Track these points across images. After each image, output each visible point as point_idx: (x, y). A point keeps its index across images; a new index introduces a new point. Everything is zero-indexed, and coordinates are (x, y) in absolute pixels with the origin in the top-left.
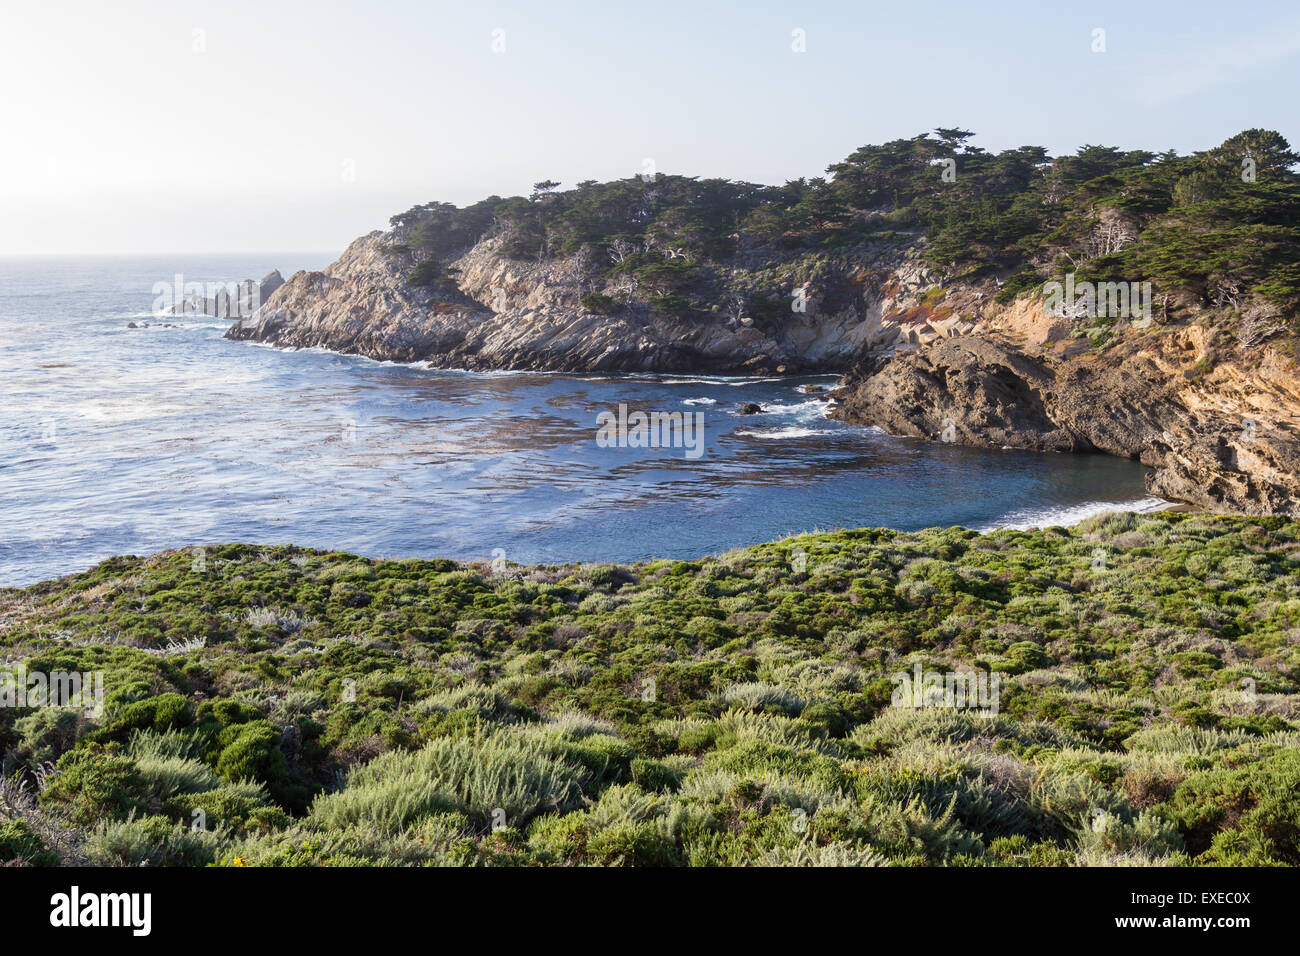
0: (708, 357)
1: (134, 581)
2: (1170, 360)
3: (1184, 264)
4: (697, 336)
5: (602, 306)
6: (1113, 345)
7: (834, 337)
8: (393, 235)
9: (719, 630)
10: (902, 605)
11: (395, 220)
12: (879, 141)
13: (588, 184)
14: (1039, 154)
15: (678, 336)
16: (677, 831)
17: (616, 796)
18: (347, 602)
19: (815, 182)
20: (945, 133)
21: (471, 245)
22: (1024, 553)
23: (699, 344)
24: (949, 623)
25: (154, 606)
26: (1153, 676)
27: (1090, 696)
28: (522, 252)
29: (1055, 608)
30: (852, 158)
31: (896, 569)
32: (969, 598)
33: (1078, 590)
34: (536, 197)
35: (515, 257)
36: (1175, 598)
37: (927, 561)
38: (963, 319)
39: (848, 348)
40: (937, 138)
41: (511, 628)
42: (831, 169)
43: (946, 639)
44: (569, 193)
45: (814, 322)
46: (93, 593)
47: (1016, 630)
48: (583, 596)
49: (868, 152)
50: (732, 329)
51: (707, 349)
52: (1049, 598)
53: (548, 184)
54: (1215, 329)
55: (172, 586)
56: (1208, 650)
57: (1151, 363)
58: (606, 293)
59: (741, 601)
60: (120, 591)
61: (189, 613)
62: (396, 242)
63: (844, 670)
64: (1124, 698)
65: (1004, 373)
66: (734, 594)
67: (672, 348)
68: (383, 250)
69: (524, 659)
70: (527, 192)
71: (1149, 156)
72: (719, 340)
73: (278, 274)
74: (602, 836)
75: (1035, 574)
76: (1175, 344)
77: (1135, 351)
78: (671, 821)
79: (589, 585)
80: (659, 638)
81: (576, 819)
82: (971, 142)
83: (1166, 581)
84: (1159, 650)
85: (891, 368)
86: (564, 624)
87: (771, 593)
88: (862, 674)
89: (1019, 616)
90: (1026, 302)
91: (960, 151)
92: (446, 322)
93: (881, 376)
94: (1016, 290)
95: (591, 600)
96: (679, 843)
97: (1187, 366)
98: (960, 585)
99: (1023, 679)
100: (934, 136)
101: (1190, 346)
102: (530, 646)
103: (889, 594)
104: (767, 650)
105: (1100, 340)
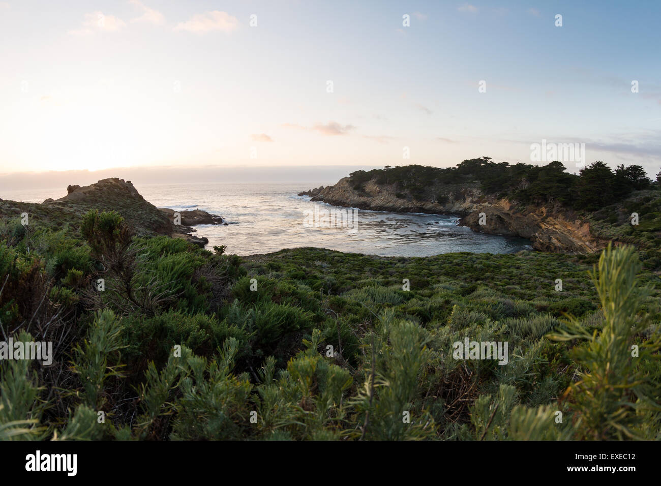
0: (426, 210)
1: (288, 253)
2: (538, 216)
3: (541, 192)
4: (424, 205)
5: (399, 196)
6: (524, 211)
7: (457, 206)
8: (350, 178)
9: (430, 274)
10: (476, 269)
11: (350, 174)
12: (469, 159)
13: (398, 166)
14: (507, 164)
15: (418, 204)
16: (430, 309)
17: (414, 300)
18: (338, 261)
19: (453, 168)
20: (485, 158)
21: (369, 180)
22: (504, 260)
23: (424, 207)
24: (488, 274)
25: (293, 259)
26: (536, 288)
27: (521, 291)
28: (381, 183)
29: (513, 271)
30: (463, 163)
31: (474, 262)
32: (492, 269)
33: (518, 268)
34: (385, 169)
35: (379, 184)
36: (540, 271)
37: (481, 260)
38: (489, 203)
39: (461, 209)
40: (483, 159)
41: (379, 270)
42: (457, 165)
43: (486, 278)
44: (393, 169)
45: (453, 202)
46: (280, 256)
47: (503, 277)
48: (395, 264)
49: (466, 162)
50: (432, 203)
51: (426, 208)
52: (511, 270)
53: (388, 166)
54: (548, 209)
55: (297, 255)
56: (549, 282)
57: (533, 216)
58: (402, 193)
59: (435, 267)
60: (286, 256)
61: (301, 261)
62: (351, 179)
63: (462, 283)
64: (530, 292)
65: (499, 217)
66: (434, 265)
67: (417, 207)
68: (347, 181)
69: (382, 276)
70: (383, 169)
71: (532, 166)
72: (429, 205)
73: (322, 187)
74: (411, 309)
75: (507, 264)
76: (539, 212)
77: (530, 213)
78: (428, 307)
79: (397, 261)
80: (415, 274)
81: (403, 306)
82: (491, 160)
83: (538, 267)
84: (537, 282)
85: (472, 214)
86: (391, 270)
87: (443, 266)
88: (467, 285)
89: (505, 273)
90: (504, 200)
91: (488, 162)
92: (362, 199)
93: (469, 216)
94: (502, 197)
95: (398, 265)
96: (430, 313)
97: (542, 217)
98: (489, 266)
99: (506, 287)
100: (482, 158)
101: (542, 212)
102: (383, 274)
103: (472, 267)
104: (442, 278)
105: (522, 210)
